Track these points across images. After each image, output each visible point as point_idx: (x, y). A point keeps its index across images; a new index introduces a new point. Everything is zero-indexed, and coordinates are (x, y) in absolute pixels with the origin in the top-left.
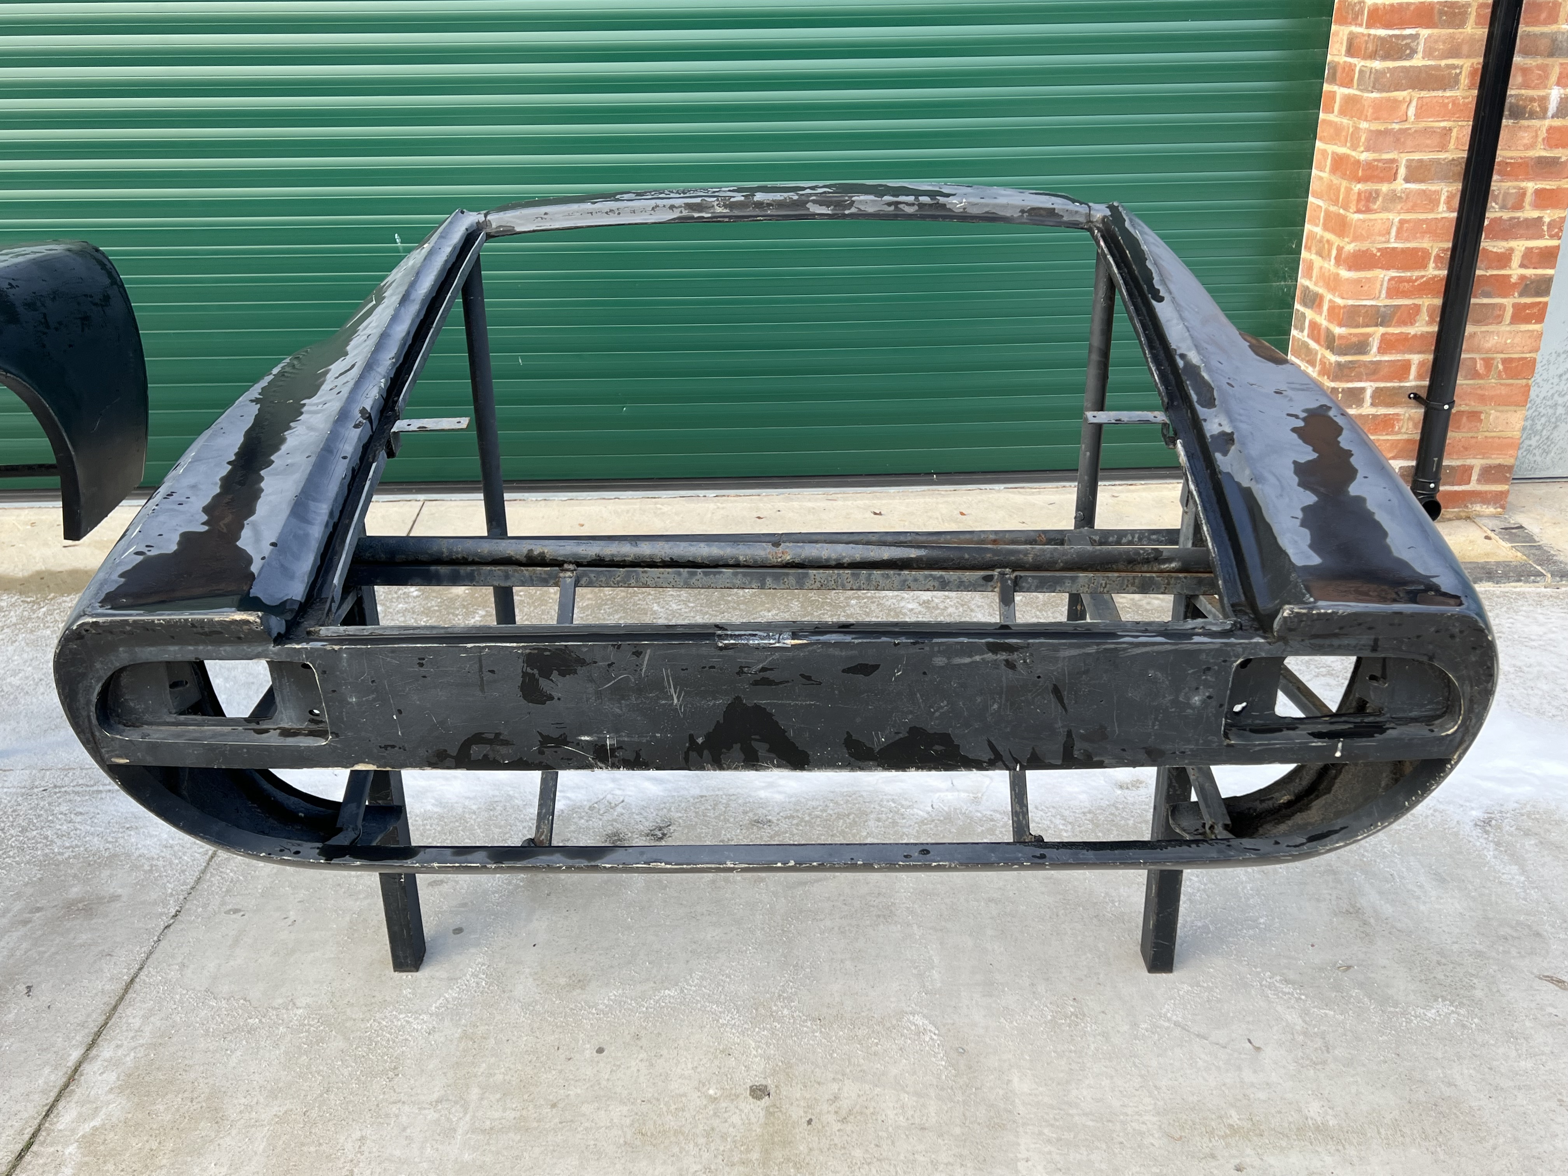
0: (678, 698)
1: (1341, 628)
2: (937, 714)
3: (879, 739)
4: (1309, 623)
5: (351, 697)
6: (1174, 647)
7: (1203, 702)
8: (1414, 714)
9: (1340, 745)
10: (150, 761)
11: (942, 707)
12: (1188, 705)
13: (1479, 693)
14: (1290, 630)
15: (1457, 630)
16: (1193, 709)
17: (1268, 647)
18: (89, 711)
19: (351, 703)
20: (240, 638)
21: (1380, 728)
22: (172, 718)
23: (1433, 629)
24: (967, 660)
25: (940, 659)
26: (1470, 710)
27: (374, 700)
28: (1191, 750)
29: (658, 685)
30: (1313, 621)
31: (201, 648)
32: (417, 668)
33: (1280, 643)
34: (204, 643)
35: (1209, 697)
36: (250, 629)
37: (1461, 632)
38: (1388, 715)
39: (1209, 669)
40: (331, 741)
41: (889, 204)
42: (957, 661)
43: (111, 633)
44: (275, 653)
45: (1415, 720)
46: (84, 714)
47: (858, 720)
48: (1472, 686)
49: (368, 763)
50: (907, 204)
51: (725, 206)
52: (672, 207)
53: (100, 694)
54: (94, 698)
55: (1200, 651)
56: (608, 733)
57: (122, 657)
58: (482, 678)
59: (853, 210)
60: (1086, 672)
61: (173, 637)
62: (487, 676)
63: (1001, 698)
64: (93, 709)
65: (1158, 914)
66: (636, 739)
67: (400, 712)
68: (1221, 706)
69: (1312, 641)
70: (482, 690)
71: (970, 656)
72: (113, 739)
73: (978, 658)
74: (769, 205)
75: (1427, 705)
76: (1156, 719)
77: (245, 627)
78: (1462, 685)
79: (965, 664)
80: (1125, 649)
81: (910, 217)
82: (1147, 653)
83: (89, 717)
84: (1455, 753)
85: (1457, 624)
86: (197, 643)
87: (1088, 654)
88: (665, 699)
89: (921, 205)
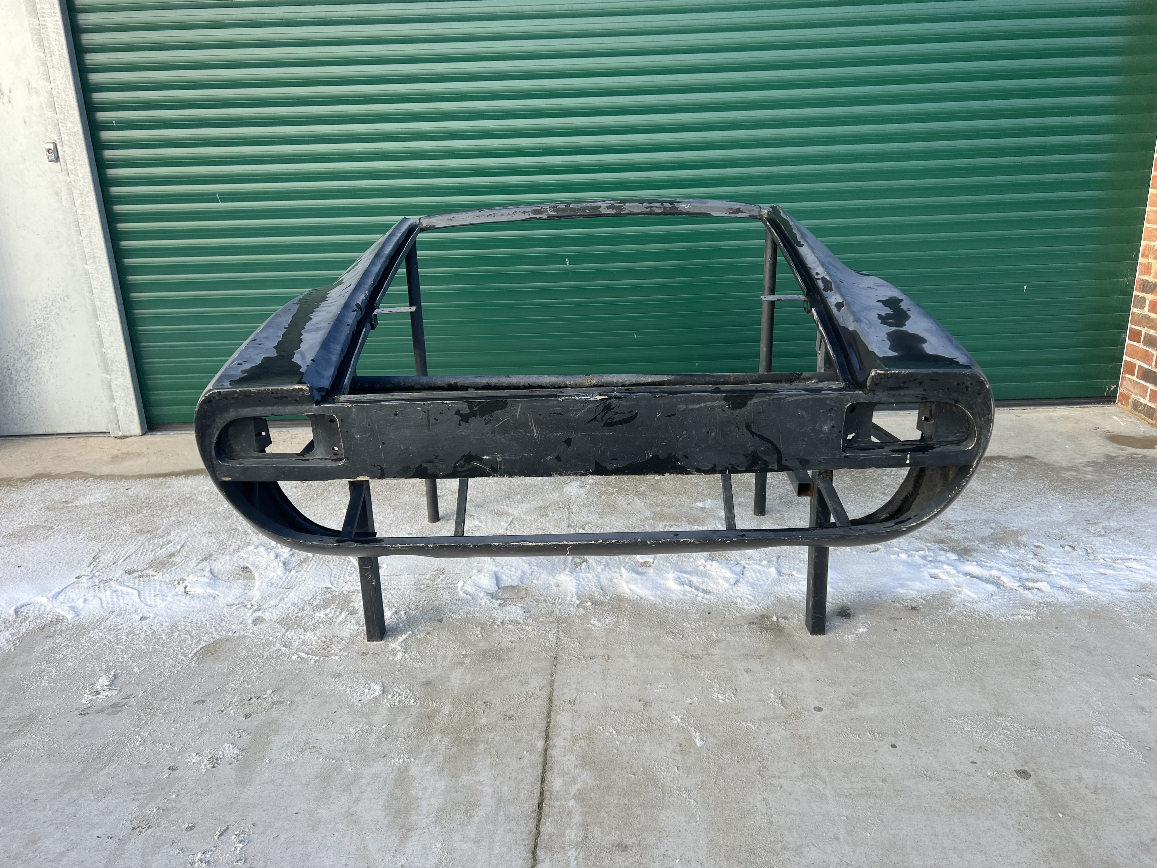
0: (537, 432)
1: (904, 383)
2: (681, 439)
3: (649, 455)
4: (886, 379)
5: (357, 435)
6: (811, 397)
7: (829, 429)
8: (949, 439)
9: (909, 456)
10: (243, 478)
11: (683, 435)
12: (821, 432)
13: (985, 422)
14: (876, 384)
15: (969, 383)
16: (824, 433)
17: (864, 396)
18: (211, 448)
19: (356, 439)
20: (296, 401)
21: (932, 447)
22: (255, 454)
23: (955, 383)
24: (697, 406)
25: (681, 406)
26: (980, 434)
27: (370, 436)
28: (824, 459)
29: (525, 424)
30: (888, 378)
31: (275, 407)
32: (393, 417)
33: (871, 394)
34: (277, 404)
35: (833, 427)
36: (303, 394)
37: (971, 384)
38: (935, 440)
39: (832, 409)
40: (345, 462)
41: (647, 208)
42: (691, 407)
43: (226, 398)
44: (315, 410)
45: (950, 443)
46: (208, 450)
47: (637, 443)
48: (980, 419)
49: (365, 476)
50: (657, 207)
51: (554, 211)
52: (524, 212)
53: (218, 438)
54: (214, 440)
55: (826, 399)
56: (498, 454)
57: (231, 415)
58: (429, 422)
59: (626, 211)
60: (763, 412)
61: (260, 401)
62: (432, 421)
63: (716, 429)
64: (213, 447)
65: (814, 598)
66: (513, 458)
67: (383, 443)
68: (840, 432)
69: (889, 392)
70: (429, 430)
71: (699, 404)
72: (223, 466)
73: (703, 405)
75: (956, 433)
76: (803, 440)
77: (301, 393)
78: (975, 418)
79: (696, 409)
80: (784, 398)
81: (658, 214)
82: (797, 400)
83: (210, 452)
84: (974, 461)
85: (969, 379)
86: (273, 405)
87: (765, 402)
88: (530, 433)
89: (665, 208)
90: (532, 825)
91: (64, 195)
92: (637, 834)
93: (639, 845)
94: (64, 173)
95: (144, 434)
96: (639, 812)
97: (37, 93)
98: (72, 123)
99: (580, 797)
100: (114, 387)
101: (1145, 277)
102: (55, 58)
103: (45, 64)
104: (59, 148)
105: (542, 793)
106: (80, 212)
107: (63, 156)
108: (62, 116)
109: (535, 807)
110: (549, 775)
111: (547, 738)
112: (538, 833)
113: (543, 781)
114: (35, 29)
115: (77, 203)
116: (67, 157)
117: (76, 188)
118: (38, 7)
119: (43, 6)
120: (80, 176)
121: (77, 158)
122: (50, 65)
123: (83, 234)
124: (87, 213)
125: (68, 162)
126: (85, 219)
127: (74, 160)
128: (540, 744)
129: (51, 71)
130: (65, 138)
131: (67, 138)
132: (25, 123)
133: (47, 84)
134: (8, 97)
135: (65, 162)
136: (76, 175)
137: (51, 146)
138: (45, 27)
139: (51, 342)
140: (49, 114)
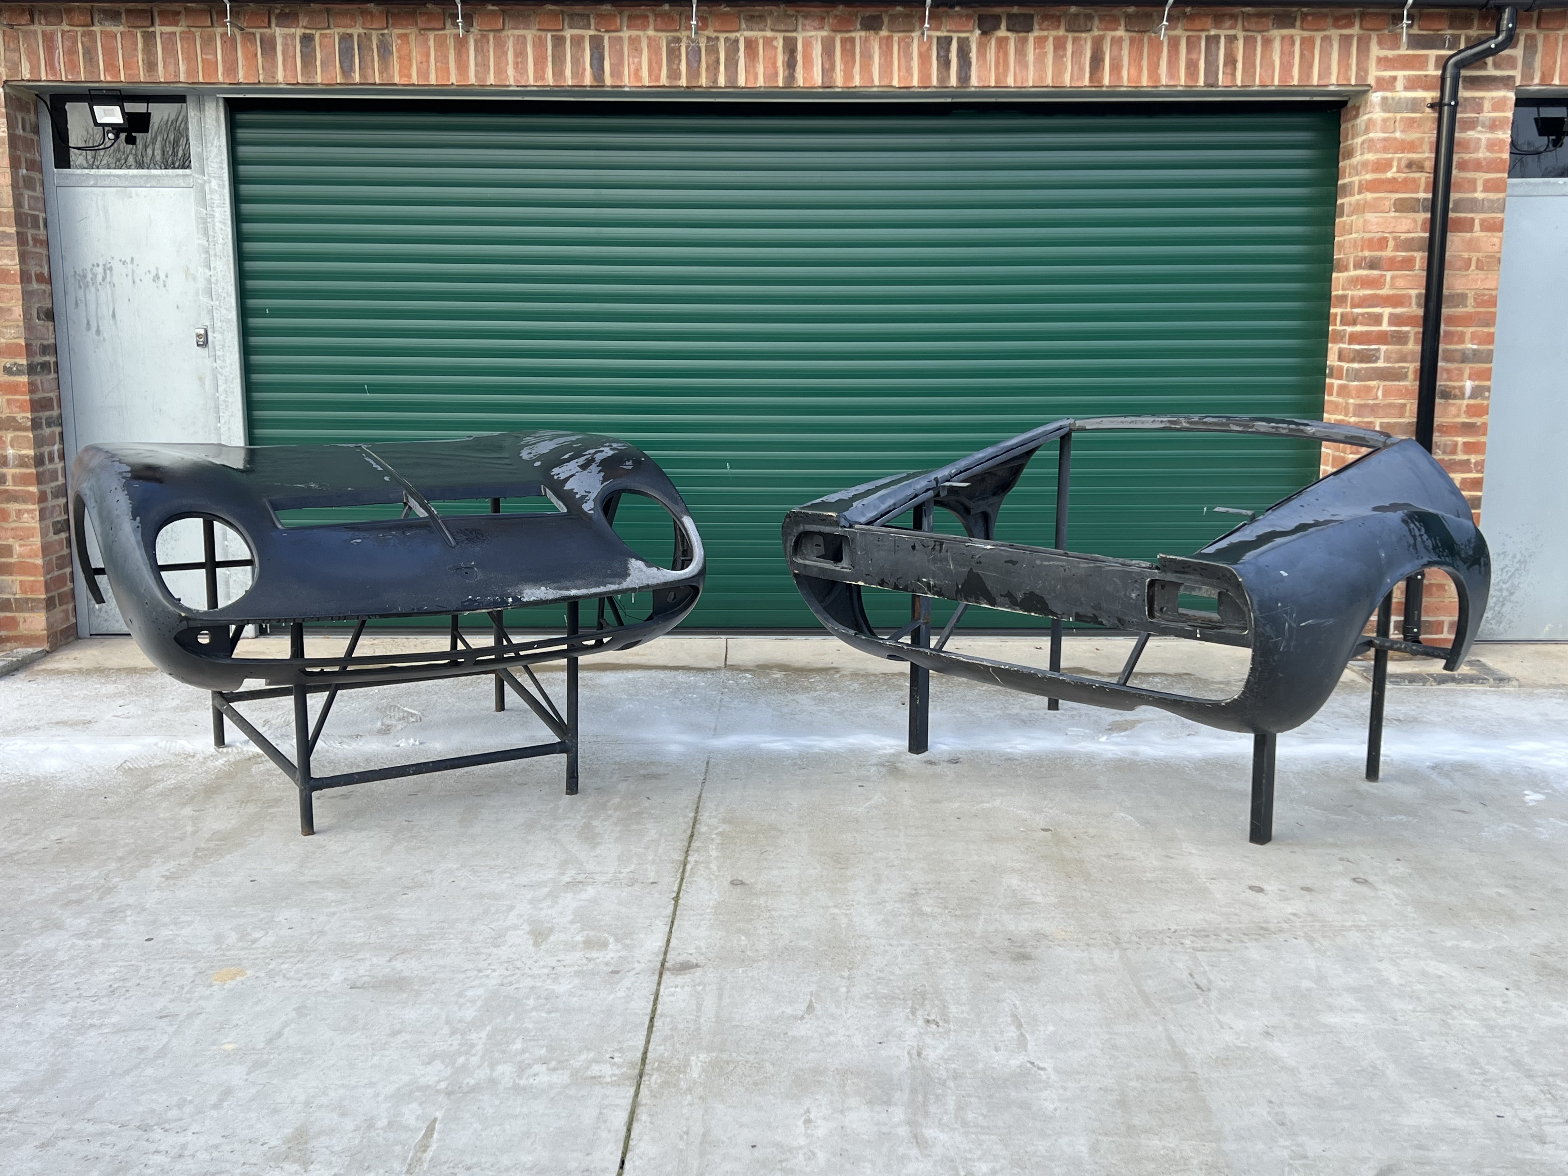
90: (686, 844)
91: (208, 381)
94: (212, 359)
95: (256, 637)
97: (195, 279)
98: (227, 309)
99: (720, 834)
100: (231, 583)
102: (219, 247)
103: (207, 252)
104: (209, 334)
105: (692, 832)
106: (222, 398)
107: (213, 342)
108: (217, 303)
109: (688, 837)
110: (697, 826)
111: (697, 812)
112: (689, 846)
113: (693, 828)
114: (202, 218)
115: (221, 389)
116: (217, 343)
117: (222, 375)
118: (208, 197)
119: (213, 196)
120: (228, 361)
121: (227, 345)
122: (212, 252)
123: (222, 421)
124: (230, 400)
125: (217, 348)
126: (227, 406)
127: (224, 346)
128: (692, 815)
129: (212, 258)
130: (218, 324)
131: (219, 324)
132: (178, 307)
133: (207, 271)
134: (164, 282)
135: (214, 348)
136: (224, 361)
137: (202, 332)
138: (213, 217)
139: (170, 533)
140: (204, 299)
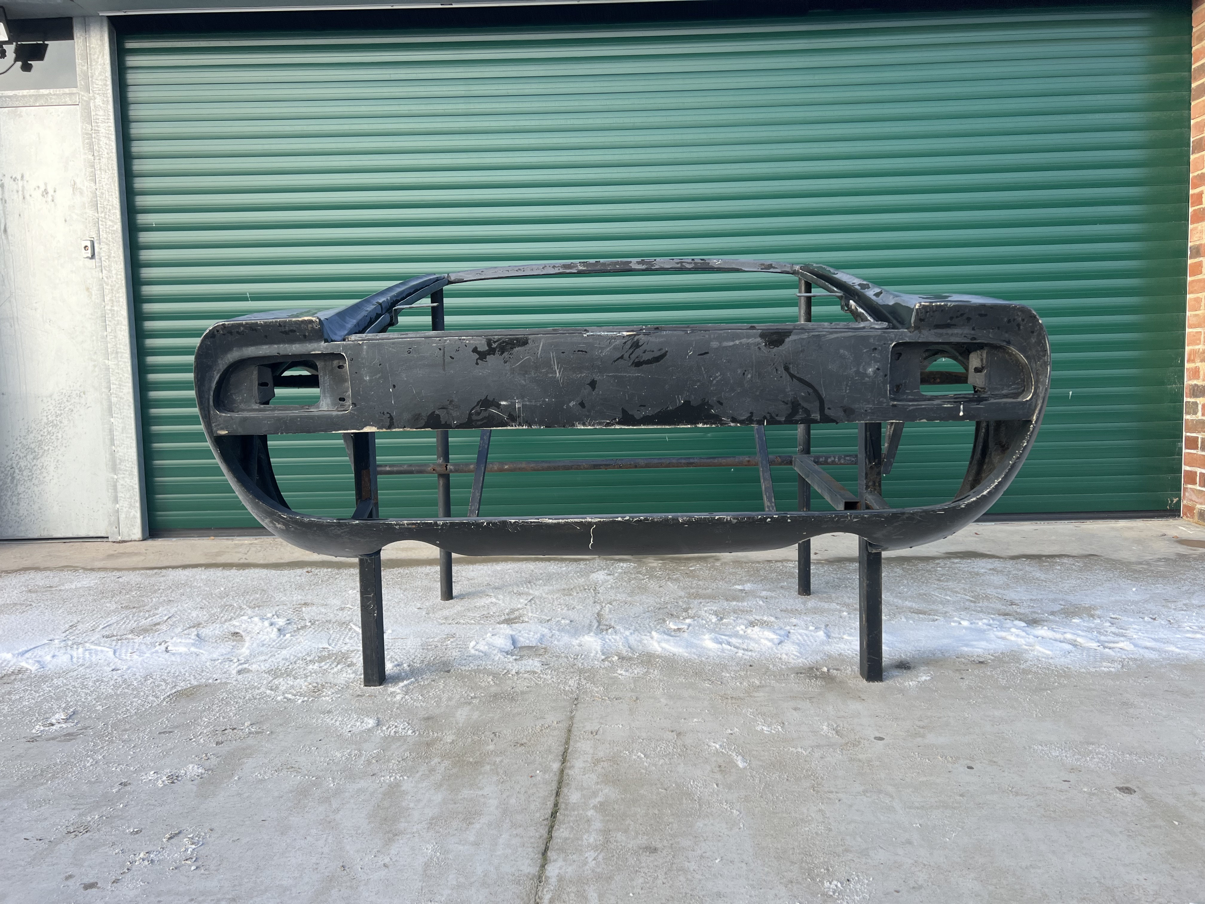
0: (559, 373)
1: (951, 318)
2: (714, 382)
3: (680, 401)
4: (932, 314)
5: (366, 377)
6: (854, 334)
7: (875, 372)
8: (1004, 392)
9: (962, 406)
10: (241, 432)
11: (717, 377)
12: (865, 375)
13: (1041, 366)
14: (922, 320)
15: (1020, 319)
16: (869, 377)
17: (909, 334)
18: (209, 395)
19: (365, 381)
20: (305, 336)
21: (985, 399)
22: (256, 407)
23: (1006, 320)
24: (731, 344)
25: (715, 343)
26: (1037, 382)
27: (380, 378)
28: (871, 408)
29: (547, 364)
30: (934, 312)
31: (282, 346)
32: (406, 354)
33: (916, 332)
34: (283, 341)
35: (878, 369)
36: (312, 327)
37: (1023, 320)
38: (989, 393)
39: (875, 349)
40: (352, 410)
41: (678, 263)
42: (726, 344)
43: (231, 333)
44: (324, 348)
45: (1006, 396)
46: (207, 396)
47: (667, 387)
48: (1036, 363)
49: (372, 426)
50: (688, 263)
51: (584, 266)
52: (554, 267)
53: (217, 383)
54: (214, 385)
55: (868, 337)
56: (517, 399)
57: (235, 355)
58: (444, 361)
59: (657, 267)
60: (802, 351)
61: (266, 336)
62: (448, 359)
63: (752, 370)
64: (212, 393)
65: (868, 635)
66: (533, 403)
67: (394, 386)
68: (886, 375)
69: (935, 331)
70: (444, 370)
71: (733, 341)
72: (220, 416)
73: (737, 342)
74: (609, 265)
75: (1011, 385)
76: (847, 385)
77: (310, 326)
78: (1030, 362)
79: (730, 347)
80: (824, 335)
81: (690, 269)
82: (838, 338)
83: (209, 399)
84: (1033, 415)
85: (1019, 314)
86: (279, 343)
87: (803, 339)
88: (552, 373)
89: (695, 263)
90: (544, 832)
91: (95, 291)
92: (669, 838)
93: (672, 848)
94: (98, 269)
95: (144, 539)
96: (671, 820)
97: (81, 193)
98: (112, 221)
99: (602, 808)
100: (119, 487)
101: (1195, 382)
102: (104, 160)
103: (93, 166)
104: (96, 245)
105: (556, 805)
106: (108, 307)
107: (99, 253)
108: (103, 215)
109: (548, 815)
110: (565, 790)
111: (564, 761)
112: (550, 838)
113: (558, 794)
114: (87, 134)
115: (107, 299)
116: (103, 254)
117: (107, 284)
118: (93, 113)
119: (98, 113)
120: (114, 272)
121: (113, 255)
122: (97, 167)
123: (109, 330)
124: (115, 308)
125: (103, 259)
126: (113, 315)
127: (109, 257)
128: (556, 766)
129: (98, 172)
130: (103, 235)
131: (105, 236)
132: (66, 221)
133: (93, 184)
134: (52, 196)
135: (100, 259)
136: (110, 271)
137: (89, 244)
138: (97, 132)
139: (60, 440)
140: (90, 212)
